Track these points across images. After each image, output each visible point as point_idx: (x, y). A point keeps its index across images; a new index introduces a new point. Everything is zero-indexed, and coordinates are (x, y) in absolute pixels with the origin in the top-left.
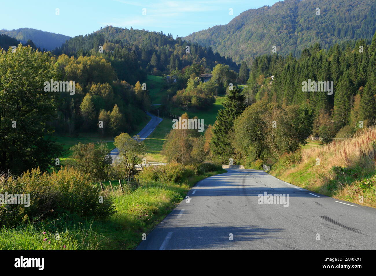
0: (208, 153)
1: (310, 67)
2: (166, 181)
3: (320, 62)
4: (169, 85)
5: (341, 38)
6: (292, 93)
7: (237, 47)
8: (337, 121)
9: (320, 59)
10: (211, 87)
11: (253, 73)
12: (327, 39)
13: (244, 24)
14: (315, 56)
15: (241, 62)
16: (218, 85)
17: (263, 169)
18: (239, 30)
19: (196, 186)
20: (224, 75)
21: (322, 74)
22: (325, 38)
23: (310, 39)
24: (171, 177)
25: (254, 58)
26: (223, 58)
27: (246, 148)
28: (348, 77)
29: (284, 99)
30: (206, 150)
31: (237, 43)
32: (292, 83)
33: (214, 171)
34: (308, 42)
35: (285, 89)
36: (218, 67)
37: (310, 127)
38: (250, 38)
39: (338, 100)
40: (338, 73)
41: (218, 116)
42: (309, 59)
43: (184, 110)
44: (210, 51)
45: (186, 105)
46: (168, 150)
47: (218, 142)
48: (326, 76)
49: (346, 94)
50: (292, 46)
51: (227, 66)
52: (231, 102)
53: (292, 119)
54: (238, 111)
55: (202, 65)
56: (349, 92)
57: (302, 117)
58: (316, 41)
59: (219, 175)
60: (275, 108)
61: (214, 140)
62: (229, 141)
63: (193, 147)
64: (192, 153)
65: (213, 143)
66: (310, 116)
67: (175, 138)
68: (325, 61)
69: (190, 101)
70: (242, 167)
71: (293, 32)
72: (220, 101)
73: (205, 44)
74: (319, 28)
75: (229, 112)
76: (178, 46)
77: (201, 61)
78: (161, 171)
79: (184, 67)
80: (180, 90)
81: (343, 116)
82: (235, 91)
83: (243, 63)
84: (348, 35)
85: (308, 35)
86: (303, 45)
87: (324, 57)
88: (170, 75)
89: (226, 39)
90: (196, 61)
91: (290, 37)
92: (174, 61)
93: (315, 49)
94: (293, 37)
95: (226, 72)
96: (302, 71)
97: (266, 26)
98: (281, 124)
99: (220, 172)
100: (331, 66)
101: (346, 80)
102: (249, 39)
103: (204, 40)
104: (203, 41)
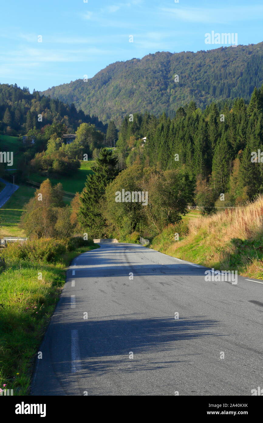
0: (75, 225)
1: (186, 128)
2: (36, 259)
3: (197, 122)
4: (25, 147)
5: (216, 97)
6: (166, 156)
7: (104, 105)
8: (215, 188)
9: (196, 119)
10: (75, 150)
11: (122, 134)
12: (201, 98)
13: (111, 78)
14: (191, 116)
15: (108, 122)
16: (84, 147)
17: (140, 243)
18: (106, 85)
19: (73, 265)
20: (90, 136)
21: (199, 136)
22: (199, 96)
23: (184, 97)
24: (43, 254)
25: (122, 117)
26: (88, 117)
27: (120, 219)
28: (226, 139)
29: (158, 163)
30: (72, 222)
31: (103, 100)
32: (166, 146)
33: (86, 246)
34: (182, 101)
35: (159, 152)
36: (83, 127)
37: (191, 194)
38: (117, 94)
39: (216, 164)
40: (216, 135)
41: (87, 182)
42: (184, 119)
43: (44, 176)
44: (73, 108)
45: (47, 170)
46: (27, 223)
47: (87, 212)
48: (203, 138)
49: (224, 158)
50: (165, 104)
51: (93, 126)
52: (102, 167)
53: (171, 185)
54: (110, 176)
55: (64, 124)
56: (228, 156)
57: (183, 183)
58: (189, 100)
59: (92, 250)
60: (152, 173)
61: (83, 211)
62: (100, 211)
63: (57, 219)
64: (56, 225)
65: (82, 214)
66: (191, 182)
67: (36, 208)
68: (202, 121)
69: (51, 165)
70: (115, 241)
71: (165, 89)
72: (86, 165)
73: (67, 100)
74: (193, 85)
75: (99, 177)
76: (35, 102)
77: (63, 119)
78: (30, 248)
79: (43, 126)
80: (40, 153)
81: (221, 182)
82: (106, 154)
83: (111, 122)
84: (223, 94)
85: (181, 92)
86: (176, 104)
87: (201, 117)
88: (27, 135)
89: (91, 95)
90: (57, 119)
91: (162, 95)
92: (31, 118)
93: (190, 108)
94: (166, 94)
95: (92, 132)
96: (177, 132)
97: (135, 82)
98: (159, 191)
99: (93, 247)
100: (208, 127)
101: (224, 143)
102: (116, 96)
103: (66, 95)
104: (64, 97)
